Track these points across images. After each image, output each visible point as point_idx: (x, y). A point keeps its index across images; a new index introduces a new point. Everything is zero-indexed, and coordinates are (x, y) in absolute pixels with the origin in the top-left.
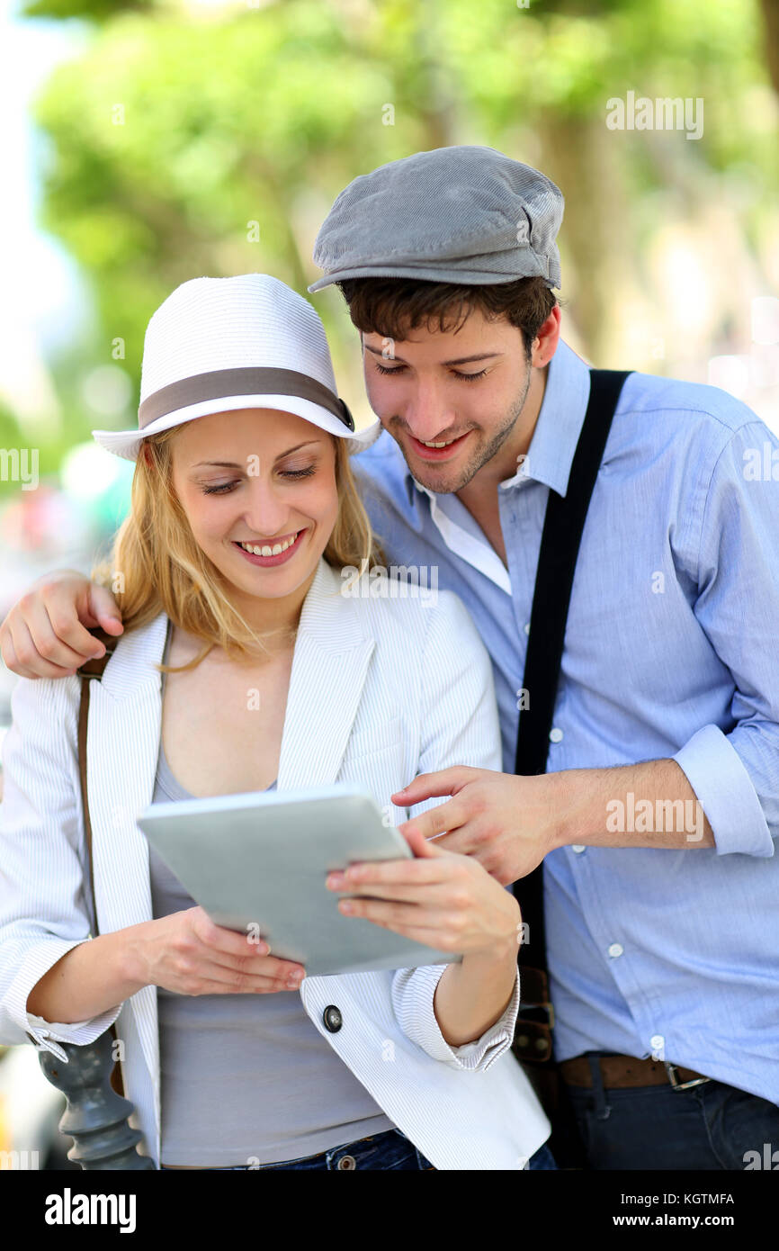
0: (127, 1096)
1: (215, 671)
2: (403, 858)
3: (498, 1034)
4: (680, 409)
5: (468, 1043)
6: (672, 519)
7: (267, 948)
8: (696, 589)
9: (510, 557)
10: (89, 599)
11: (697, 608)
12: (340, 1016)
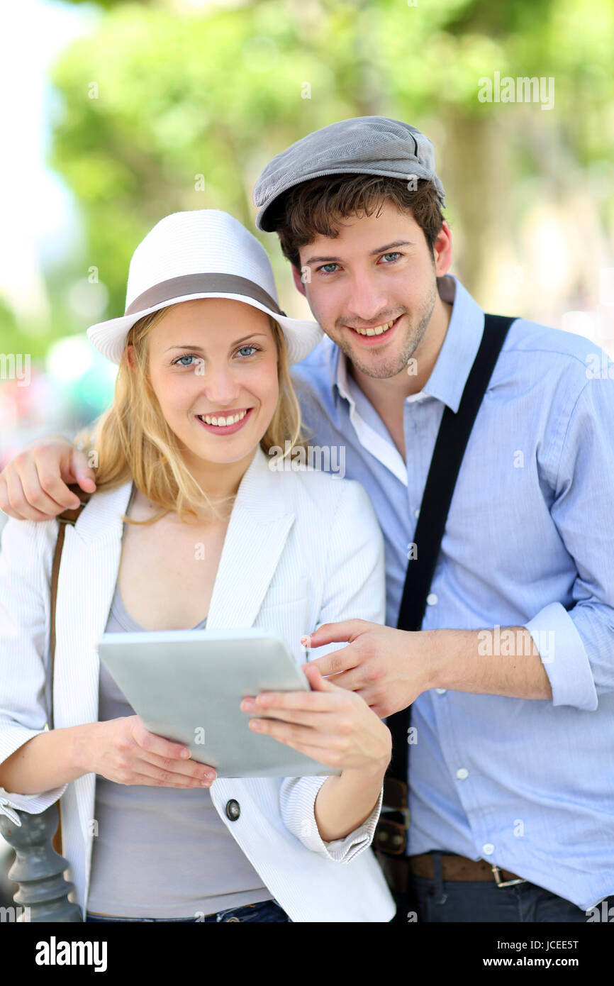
0: (64, 855)
1: (166, 528)
2: (303, 690)
3: (361, 834)
4: (553, 352)
5: (336, 839)
6: (539, 437)
7: (189, 753)
8: (553, 496)
9: (409, 456)
10: (71, 461)
11: (553, 510)
12: (239, 808)
